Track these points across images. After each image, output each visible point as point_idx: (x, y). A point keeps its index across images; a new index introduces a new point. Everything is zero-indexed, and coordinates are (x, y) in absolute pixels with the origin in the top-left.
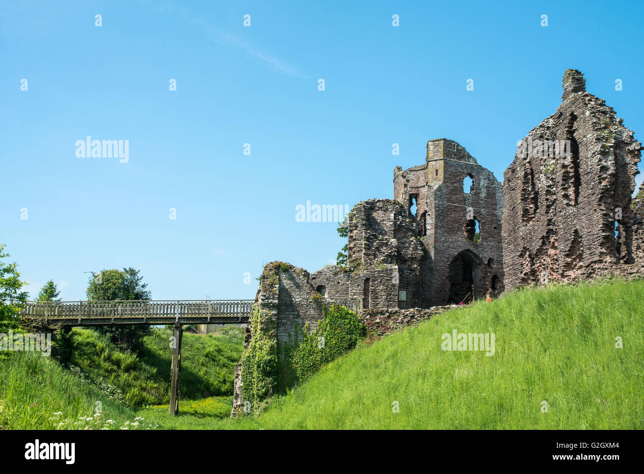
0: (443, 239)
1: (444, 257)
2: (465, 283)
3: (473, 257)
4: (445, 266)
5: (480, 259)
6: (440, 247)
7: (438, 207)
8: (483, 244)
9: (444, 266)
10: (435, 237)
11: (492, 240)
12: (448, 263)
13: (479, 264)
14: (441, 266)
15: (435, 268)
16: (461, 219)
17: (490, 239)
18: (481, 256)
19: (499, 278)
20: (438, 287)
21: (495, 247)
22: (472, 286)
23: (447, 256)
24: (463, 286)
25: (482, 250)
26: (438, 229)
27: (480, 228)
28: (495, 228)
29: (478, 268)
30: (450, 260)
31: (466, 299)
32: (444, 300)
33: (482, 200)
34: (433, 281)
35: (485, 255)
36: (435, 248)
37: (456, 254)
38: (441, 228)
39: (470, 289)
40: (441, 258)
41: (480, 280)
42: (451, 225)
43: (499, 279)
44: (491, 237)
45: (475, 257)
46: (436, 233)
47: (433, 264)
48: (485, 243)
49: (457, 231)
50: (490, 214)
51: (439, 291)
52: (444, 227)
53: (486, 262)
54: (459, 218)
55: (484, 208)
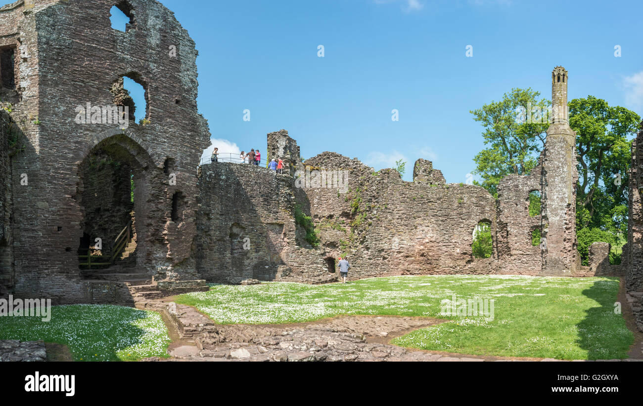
0: (62, 108)
1: (65, 147)
2: (118, 208)
3: (134, 153)
4: (71, 169)
5: (149, 158)
6: (55, 126)
7: (47, 43)
8: (153, 128)
9: (67, 169)
10: (40, 103)
11: (171, 123)
12: (78, 162)
13: (146, 168)
14: (59, 168)
15: (44, 173)
16: (108, 74)
17: (168, 120)
18: (150, 151)
19: (184, 197)
20: (53, 220)
21: (178, 137)
22: (132, 213)
23: (73, 146)
24: (115, 214)
25: (154, 140)
26: (48, 85)
27: (147, 99)
28: (177, 102)
29: (144, 176)
30: (82, 155)
31: (121, 237)
32: (68, 250)
33: (151, 48)
34: (40, 204)
35: (159, 150)
36: (42, 128)
37: (96, 142)
38: (57, 85)
39: (127, 219)
40: (58, 151)
41: (149, 201)
42: (83, 82)
43: (186, 200)
44: (170, 117)
45: (138, 153)
46: (42, 94)
47: (38, 165)
48: (158, 127)
49: (96, 94)
50: (168, 75)
51: (56, 228)
52: (64, 84)
53: (161, 165)
54: (100, 70)
55: (155, 63)
